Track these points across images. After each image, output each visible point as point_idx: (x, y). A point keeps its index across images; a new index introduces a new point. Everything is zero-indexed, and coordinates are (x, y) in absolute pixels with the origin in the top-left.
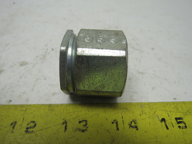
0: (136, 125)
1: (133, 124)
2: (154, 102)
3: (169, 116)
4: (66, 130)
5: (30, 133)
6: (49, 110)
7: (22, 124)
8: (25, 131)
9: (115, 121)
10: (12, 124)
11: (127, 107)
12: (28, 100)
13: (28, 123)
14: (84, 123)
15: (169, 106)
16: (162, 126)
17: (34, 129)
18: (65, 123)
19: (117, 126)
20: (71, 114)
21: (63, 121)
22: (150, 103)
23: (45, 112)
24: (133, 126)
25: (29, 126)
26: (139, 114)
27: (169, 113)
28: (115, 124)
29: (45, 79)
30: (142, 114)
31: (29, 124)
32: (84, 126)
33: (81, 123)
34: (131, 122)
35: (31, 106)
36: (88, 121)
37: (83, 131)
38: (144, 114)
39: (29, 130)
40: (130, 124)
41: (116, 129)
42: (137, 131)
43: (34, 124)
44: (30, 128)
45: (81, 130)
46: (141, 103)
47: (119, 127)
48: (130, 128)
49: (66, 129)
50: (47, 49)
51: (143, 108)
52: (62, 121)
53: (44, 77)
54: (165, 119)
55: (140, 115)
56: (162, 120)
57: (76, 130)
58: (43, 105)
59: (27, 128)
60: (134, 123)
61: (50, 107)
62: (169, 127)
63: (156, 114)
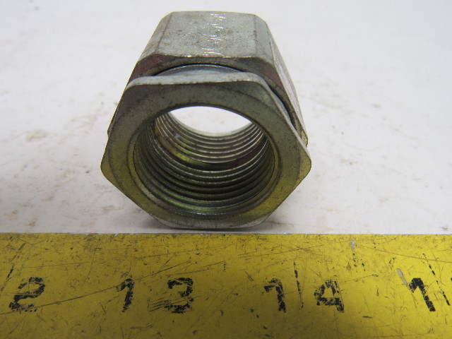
0: (336, 295)
1: (328, 294)
2: (387, 235)
3: (433, 272)
4: (130, 306)
5: (23, 312)
6: (85, 248)
7: (5, 284)
8: (11, 305)
9: (273, 284)
11: (310, 246)
12: (34, 223)
13: (23, 283)
14: (183, 287)
15: (432, 245)
16: (415, 300)
17: (36, 301)
18: (129, 284)
19: (280, 297)
20: (147, 260)
21: (123, 280)
22: (376, 235)
23: (74, 255)
24: (329, 300)
25: (23, 291)
26: (347, 265)
27: (432, 263)
28: (274, 292)
29: (88, 172)
30: (353, 267)
31: (24, 285)
32: (182, 295)
33: (175, 287)
34: (323, 288)
35: (37, 238)
36: (194, 280)
37: (179, 310)
38: (360, 266)
39: (21, 302)
40: (319, 292)
41: (277, 305)
42: (340, 314)
43: (37, 287)
44: (25, 297)
45: (172, 306)
46: (351, 235)
47: (285, 300)
48: (318, 304)
49: (128, 301)
50: (102, 103)
51: (356, 249)
52: (118, 280)
53: (85, 167)
54: (424, 281)
55: (349, 267)
56: (413, 284)
57: (158, 306)
58: (73, 235)
59: (17, 298)
60: (330, 289)
61: (89, 240)
62: (435, 304)
63: (396, 265)
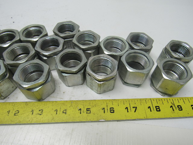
10: (8, 112)
